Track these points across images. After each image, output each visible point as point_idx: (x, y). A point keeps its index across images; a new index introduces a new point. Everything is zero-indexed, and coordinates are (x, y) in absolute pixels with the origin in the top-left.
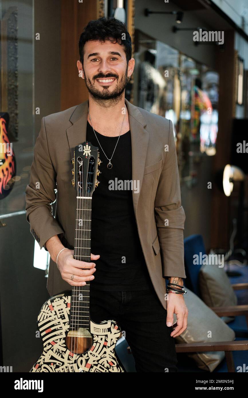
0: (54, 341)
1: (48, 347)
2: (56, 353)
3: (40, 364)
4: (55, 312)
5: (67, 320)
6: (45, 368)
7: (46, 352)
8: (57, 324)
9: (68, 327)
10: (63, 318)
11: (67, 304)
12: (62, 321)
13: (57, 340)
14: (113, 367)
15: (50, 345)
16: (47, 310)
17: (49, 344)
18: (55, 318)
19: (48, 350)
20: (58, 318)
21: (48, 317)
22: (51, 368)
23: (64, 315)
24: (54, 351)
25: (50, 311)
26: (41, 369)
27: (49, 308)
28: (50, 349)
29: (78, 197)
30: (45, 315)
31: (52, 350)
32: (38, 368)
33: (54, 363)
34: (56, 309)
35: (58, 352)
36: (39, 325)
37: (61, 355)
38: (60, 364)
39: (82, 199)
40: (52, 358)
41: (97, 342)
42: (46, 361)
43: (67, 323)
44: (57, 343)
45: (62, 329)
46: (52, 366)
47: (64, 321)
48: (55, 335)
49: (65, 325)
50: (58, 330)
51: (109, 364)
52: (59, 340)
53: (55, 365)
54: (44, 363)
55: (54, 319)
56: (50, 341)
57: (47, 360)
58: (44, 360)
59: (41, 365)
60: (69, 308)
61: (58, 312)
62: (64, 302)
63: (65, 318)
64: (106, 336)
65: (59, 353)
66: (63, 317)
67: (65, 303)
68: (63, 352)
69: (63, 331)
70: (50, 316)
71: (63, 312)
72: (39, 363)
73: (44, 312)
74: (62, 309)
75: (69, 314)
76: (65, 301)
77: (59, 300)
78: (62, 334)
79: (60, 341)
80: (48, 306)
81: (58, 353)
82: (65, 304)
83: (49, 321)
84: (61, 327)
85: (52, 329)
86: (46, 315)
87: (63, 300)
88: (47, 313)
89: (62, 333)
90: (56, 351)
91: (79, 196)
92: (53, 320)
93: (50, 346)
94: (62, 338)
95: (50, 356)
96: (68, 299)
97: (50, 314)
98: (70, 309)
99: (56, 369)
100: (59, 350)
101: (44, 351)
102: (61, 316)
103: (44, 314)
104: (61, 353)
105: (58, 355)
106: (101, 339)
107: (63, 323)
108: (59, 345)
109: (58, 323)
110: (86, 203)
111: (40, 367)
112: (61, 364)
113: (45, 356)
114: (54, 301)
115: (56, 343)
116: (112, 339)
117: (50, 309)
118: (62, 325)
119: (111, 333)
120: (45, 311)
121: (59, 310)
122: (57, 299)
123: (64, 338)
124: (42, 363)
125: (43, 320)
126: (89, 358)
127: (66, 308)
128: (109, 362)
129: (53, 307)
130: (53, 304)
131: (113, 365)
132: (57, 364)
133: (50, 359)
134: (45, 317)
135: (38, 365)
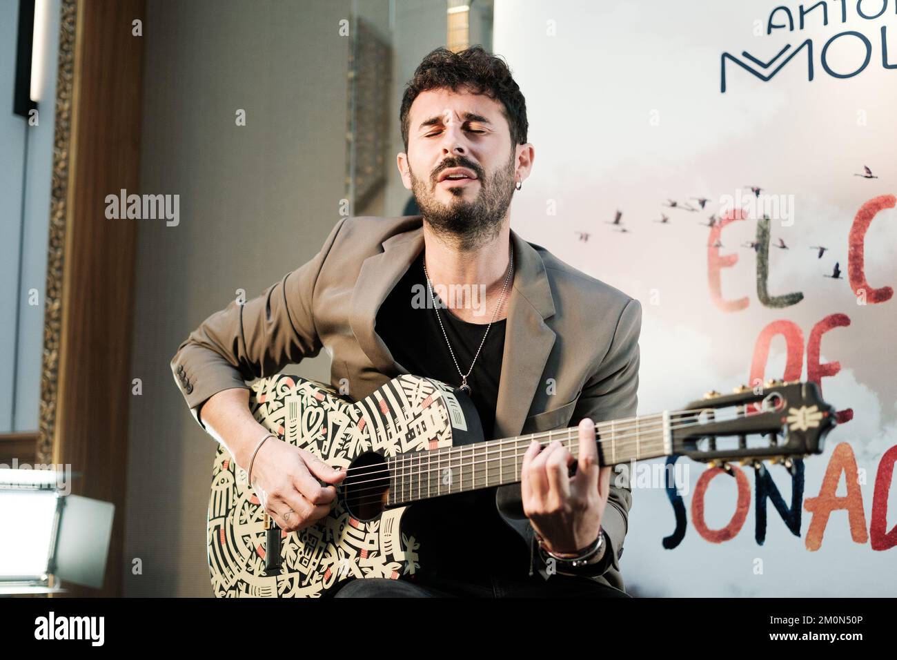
0: (366, 424)
1: (354, 413)
2: (344, 437)
3: (325, 403)
4: (420, 414)
5: (407, 447)
6: (318, 414)
8: (397, 425)
9: (393, 454)
10: (409, 436)
11: (436, 439)
12: (402, 435)
13: (368, 433)
14: (322, 580)
15: (358, 418)
16: (423, 392)
17: (360, 415)
18: (407, 418)
19: (349, 415)
21: (410, 399)
22: (318, 430)
23: (415, 437)
24: (349, 431)
25: (421, 401)
26: (315, 407)
27: (425, 396)
28: (352, 420)
29: (665, 414)
31: (349, 426)
32: (317, 401)
33: (325, 435)
34: (426, 415)
35: (346, 439)
37: (341, 448)
38: (324, 450)
40: (335, 428)
41: (366, 531)
43: (400, 449)
44: (363, 434)
45: (388, 440)
46: (321, 431)
47: (404, 440)
48: (376, 426)
49: (395, 444)
50: (386, 430)
51: (328, 569)
54: (326, 412)
55: (406, 415)
56: (366, 416)
57: (332, 417)
58: (332, 410)
59: (322, 406)
60: (427, 446)
61: (418, 421)
62: (439, 432)
63: (408, 440)
64: (379, 554)
66: (411, 435)
67: (437, 435)
68: (345, 452)
69: (384, 443)
70: (411, 403)
71: (420, 433)
72: (326, 400)
73: (418, 386)
74: (425, 429)
75: (417, 449)
76: (441, 434)
77: (442, 418)
78: (378, 442)
79: (366, 440)
80: (429, 394)
81: (344, 439)
82: (435, 436)
83: (401, 405)
84: (391, 437)
85: (388, 415)
86: (413, 393)
88: (416, 396)
89: (381, 440)
90: (347, 435)
92: (404, 413)
93: (356, 418)
94: (370, 442)
95: (337, 423)
96: (446, 439)
98: (426, 449)
99: (315, 441)
100: (350, 441)
101: (347, 407)
102: (413, 430)
103: (415, 388)
104: (344, 448)
105: (342, 442)
106: (372, 542)
107: (399, 439)
108: (359, 440)
111: (320, 404)
112: (325, 453)
113: (339, 410)
114: (441, 407)
115: (362, 432)
116: (372, 568)
117: (424, 399)
118: (395, 437)
119: (384, 564)
120: (421, 389)
121: (423, 423)
122: (444, 412)
123: (373, 447)
124: (327, 406)
125: (404, 388)
126: (336, 518)
127: (429, 439)
128: (331, 568)
129: (430, 407)
130: (435, 405)
131: (324, 581)
132: (325, 443)
133: (334, 425)
134: (408, 392)
135: (322, 397)
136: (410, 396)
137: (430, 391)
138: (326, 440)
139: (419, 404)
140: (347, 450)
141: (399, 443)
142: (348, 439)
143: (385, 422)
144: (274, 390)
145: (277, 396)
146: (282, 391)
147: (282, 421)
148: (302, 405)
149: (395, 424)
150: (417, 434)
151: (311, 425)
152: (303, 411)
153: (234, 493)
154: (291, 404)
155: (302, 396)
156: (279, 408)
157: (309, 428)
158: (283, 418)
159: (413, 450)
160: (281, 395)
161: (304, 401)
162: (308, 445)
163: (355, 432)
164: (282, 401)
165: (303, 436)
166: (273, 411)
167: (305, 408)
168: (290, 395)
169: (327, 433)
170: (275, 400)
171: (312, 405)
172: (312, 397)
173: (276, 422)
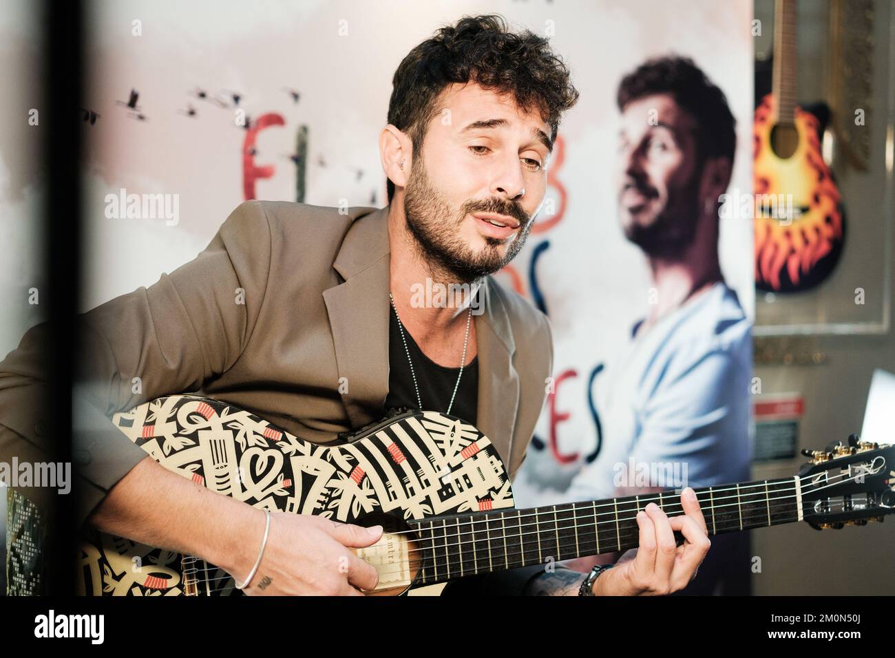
0: (365, 475)
1: (342, 461)
2: (326, 491)
3: (283, 443)
4: (460, 466)
5: (440, 507)
6: (271, 460)
7: (324, 457)
8: (423, 479)
9: (419, 516)
10: (444, 494)
11: (488, 497)
12: (432, 491)
13: (371, 487)
15: (351, 467)
16: (462, 437)
17: (354, 463)
18: (439, 470)
19: (333, 462)
20: (440, 479)
21: (441, 446)
22: (275, 482)
23: (453, 494)
24: (334, 483)
25: (460, 449)
26: (265, 449)
27: (467, 443)
28: (339, 468)
29: (797, 480)
30: (443, 434)
31: (335, 476)
32: (267, 439)
33: (291, 490)
34: (470, 467)
35: (331, 496)
36: (412, 422)
37: (324, 507)
39: (794, 492)
40: (308, 480)
42: (294, 461)
43: (430, 510)
44: (362, 489)
45: (408, 497)
46: (281, 484)
47: (435, 499)
48: (384, 478)
49: (420, 503)
50: (404, 484)
52: (371, 492)
53: (286, 493)
54: (287, 457)
55: (438, 466)
56: (365, 464)
57: (298, 465)
58: (298, 453)
59: (279, 448)
60: (476, 507)
61: (459, 474)
62: (493, 489)
63: (443, 499)
65: (327, 500)
66: (447, 492)
67: (492, 493)
68: (332, 513)
69: (402, 502)
70: (443, 452)
71: (461, 490)
72: (285, 439)
73: (454, 430)
74: (470, 485)
75: (460, 510)
76: (497, 491)
77: (497, 471)
78: (391, 500)
79: (369, 497)
80: (473, 441)
81: (326, 495)
82: (487, 493)
83: (426, 452)
84: (413, 494)
85: (405, 465)
86: (446, 438)
87: (497, 483)
88: (451, 442)
89: (396, 498)
90: (332, 489)
91: (802, 483)
92: (431, 463)
93: (348, 468)
94: (378, 501)
95: (311, 472)
96: (505, 498)
97: (450, 451)
98: (474, 510)
99: (271, 497)
100: (339, 497)
101: (327, 451)
102: (449, 485)
103: (448, 431)
104: (330, 506)
105: (323, 498)
107: (428, 497)
108: (354, 497)
109: (427, 482)
110: (787, 508)
111: (272, 444)
113: (312, 455)
114: (493, 458)
115: (360, 486)
117: (465, 447)
118: (421, 494)
120: (459, 433)
121: (465, 477)
122: (498, 464)
123: (380, 506)
124: (287, 448)
125: (428, 431)
127: (477, 497)
129: (475, 457)
130: (483, 455)
132: (290, 500)
133: (303, 473)
134: (437, 437)
135: (277, 436)
136: (442, 442)
137: (475, 437)
138: (292, 495)
139: (457, 453)
140: (335, 510)
141: (428, 501)
142: (334, 495)
143: (401, 474)
144: (173, 418)
145: (180, 428)
146: (190, 421)
147: (198, 466)
148: (237, 445)
149: (419, 478)
150: (456, 490)
151: (258, 473)
152: (239, 454)
153: (103, 573)
154: (213, 444)
155: (235, 432)
156: (186, 447)
157: (256, 479)
158: (200, 462)
159: (453, 511)
160: (190, 429)
161: (240, 439)
162: (257, 502)
163: (347, 486)
164: (194, 436)
165: (244, 489)
166: (173, 452)
167: (243, 449)
168: (209, 428)
169: (293, 486)
170: (176, 435)
171: (256, 446)
172: (255, 433)
173: (183, 467)
